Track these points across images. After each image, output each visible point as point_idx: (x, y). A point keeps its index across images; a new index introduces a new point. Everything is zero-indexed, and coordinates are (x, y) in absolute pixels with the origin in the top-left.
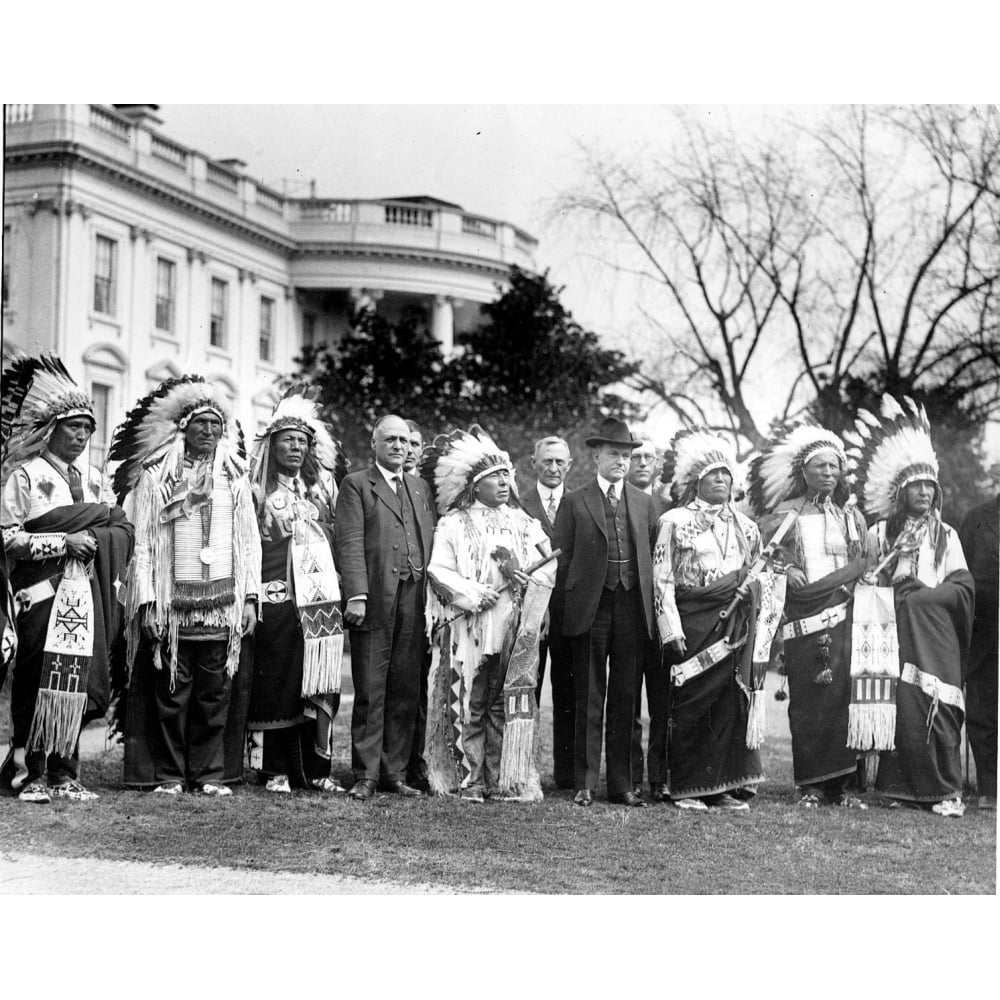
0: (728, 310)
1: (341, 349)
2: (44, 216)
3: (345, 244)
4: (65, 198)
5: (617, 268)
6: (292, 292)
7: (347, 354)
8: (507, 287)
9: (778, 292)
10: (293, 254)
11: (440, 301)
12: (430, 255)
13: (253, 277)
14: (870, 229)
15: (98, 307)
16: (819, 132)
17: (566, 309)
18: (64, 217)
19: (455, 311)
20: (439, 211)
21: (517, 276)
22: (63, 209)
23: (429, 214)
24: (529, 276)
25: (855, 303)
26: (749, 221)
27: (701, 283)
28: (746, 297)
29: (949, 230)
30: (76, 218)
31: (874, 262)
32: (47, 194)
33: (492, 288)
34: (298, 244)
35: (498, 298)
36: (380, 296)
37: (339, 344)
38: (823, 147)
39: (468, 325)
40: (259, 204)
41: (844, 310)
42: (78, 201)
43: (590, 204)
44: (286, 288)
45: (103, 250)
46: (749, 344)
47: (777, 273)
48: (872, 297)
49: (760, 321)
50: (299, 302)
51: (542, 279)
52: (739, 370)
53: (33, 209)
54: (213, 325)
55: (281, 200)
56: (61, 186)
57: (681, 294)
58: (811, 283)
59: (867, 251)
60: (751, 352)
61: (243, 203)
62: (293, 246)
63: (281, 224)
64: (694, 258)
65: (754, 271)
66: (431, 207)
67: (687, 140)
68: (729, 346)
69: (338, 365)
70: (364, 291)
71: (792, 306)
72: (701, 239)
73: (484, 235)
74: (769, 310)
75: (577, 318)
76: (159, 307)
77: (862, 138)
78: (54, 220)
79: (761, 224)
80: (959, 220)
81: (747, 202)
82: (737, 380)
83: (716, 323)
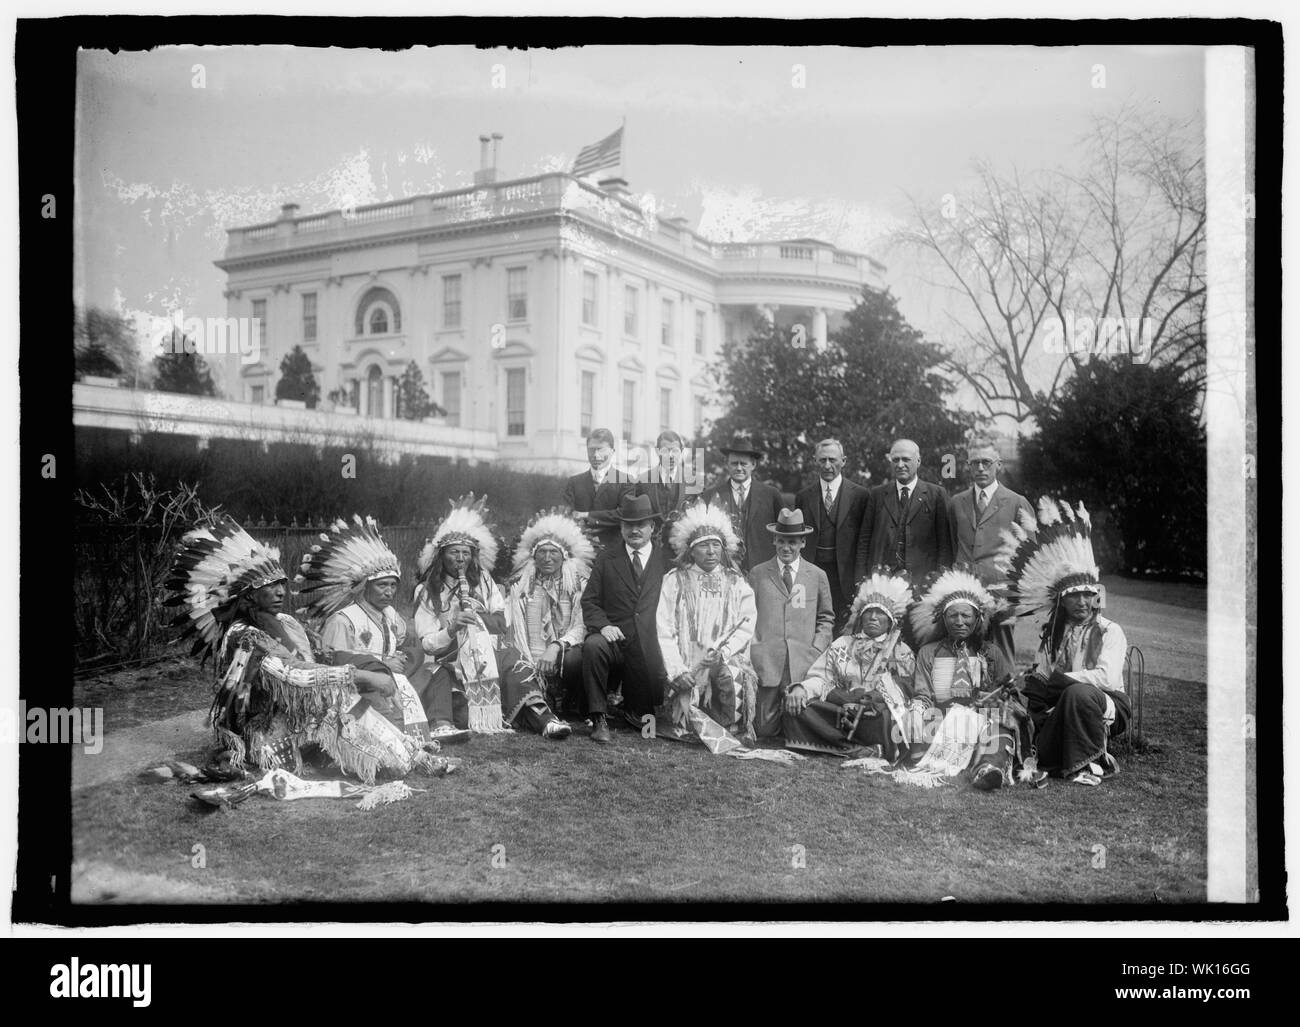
0: (1013, 312)
1: (748, 346)
2: (549, 259)
3: (752, 274)
4: (562, 246)
5: (933, 284)
6: (717, 307)
7: (752, 349)
8: (860, 300)
9: (1049, 299)
10: (718, 281)
11: (819, 311)
12: (811, 280)
13: (691, 298)
14: (1119, 252)
15: (585, 320)
16: (1083, 180)
17: (901, 314)
18: (561, 258)
19: (828, 317)
20: (817, 249)
21: (867, 292)
22: (561, 254)
23: (811, 252)
24: (877, 292)
25: (1106, 307)
26: (1029, 247)
27: (995, 295)
28: (1027, 304)
29: (1178, 252)
30: (570, 260)
31: (1122, 275)
32: (548, 244)
33: (849, 300)
34: (722, 274)
35: (854, 307)
36: (777, 308)
37: (746, 342)
38: (1084, 192)
39: (837, 328)
40: (695, 248)
41: (1099, 311)
42: (571, 249)
43: (915, 239)
44: (714, 305)
45: (589, 281)
46: (1028, 336)
47: (1048, 286)
48: (1120, 301)
49: (1036, 319)
50: (723, 314)
51: (885, 293)
52: (1021, 355)
53: (540, 255)
54: (664, 331)
55: (710, 244)
56: (559, 238)
57: (979, 302)
58: (1075, 292)
59: (1116, 268)
60: (1029, 343)
61: (683, 247)
62: (717, 275)
63: (711, 261)
64: (990, 276)
65: (1032, 285)
66: (813, 246)
67: (986, 190)
68: (1014, 339)
69: (745, 356)
70: (766, 306)
71: (1059, 309)
72: (995, 262)
73: (848, 264)
74: (1042, 313)
75: (908, 320)
76: (627, 319)
77: (1114, 184)
78: (555, 262)
79: (1037, 250)
80: (1186, 243)
81: (1028, 234)
82: (1019, 362)
83: (1005, 323)
